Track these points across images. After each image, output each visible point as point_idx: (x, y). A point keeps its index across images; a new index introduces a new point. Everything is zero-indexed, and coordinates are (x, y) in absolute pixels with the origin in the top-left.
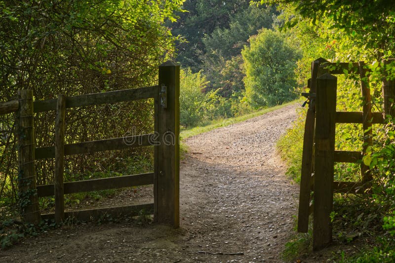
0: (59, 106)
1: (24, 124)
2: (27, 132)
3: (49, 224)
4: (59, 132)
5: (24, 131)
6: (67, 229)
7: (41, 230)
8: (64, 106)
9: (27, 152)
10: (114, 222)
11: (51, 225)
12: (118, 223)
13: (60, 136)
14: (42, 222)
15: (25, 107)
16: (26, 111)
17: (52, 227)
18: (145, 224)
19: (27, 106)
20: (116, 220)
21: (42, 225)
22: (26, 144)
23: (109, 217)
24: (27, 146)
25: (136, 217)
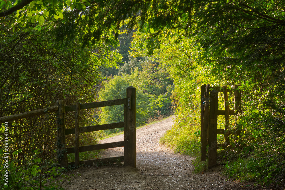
0: (77, 109)
1: (61, 117)
2: (62, 121)
3: (72, 167)
4: (77, 121)
5: (61, 120)
6: (82, 169)
7: (69, 170)
8: (79, 109)
9: (62, 131)
10: (104, 166)
11: (73, 168)
12: (106, 166)
13: (78, 123)
14: (69, 166)
15: (61, 109)
16: (62, 110)
17: (74, 168)
18: (120, 166)
19: (62, 108)
20: (105, 164)
21: (70, 167)
22: (62, 127)
23: (102, 163)
24: (62, 128)
25: (115, 163)
